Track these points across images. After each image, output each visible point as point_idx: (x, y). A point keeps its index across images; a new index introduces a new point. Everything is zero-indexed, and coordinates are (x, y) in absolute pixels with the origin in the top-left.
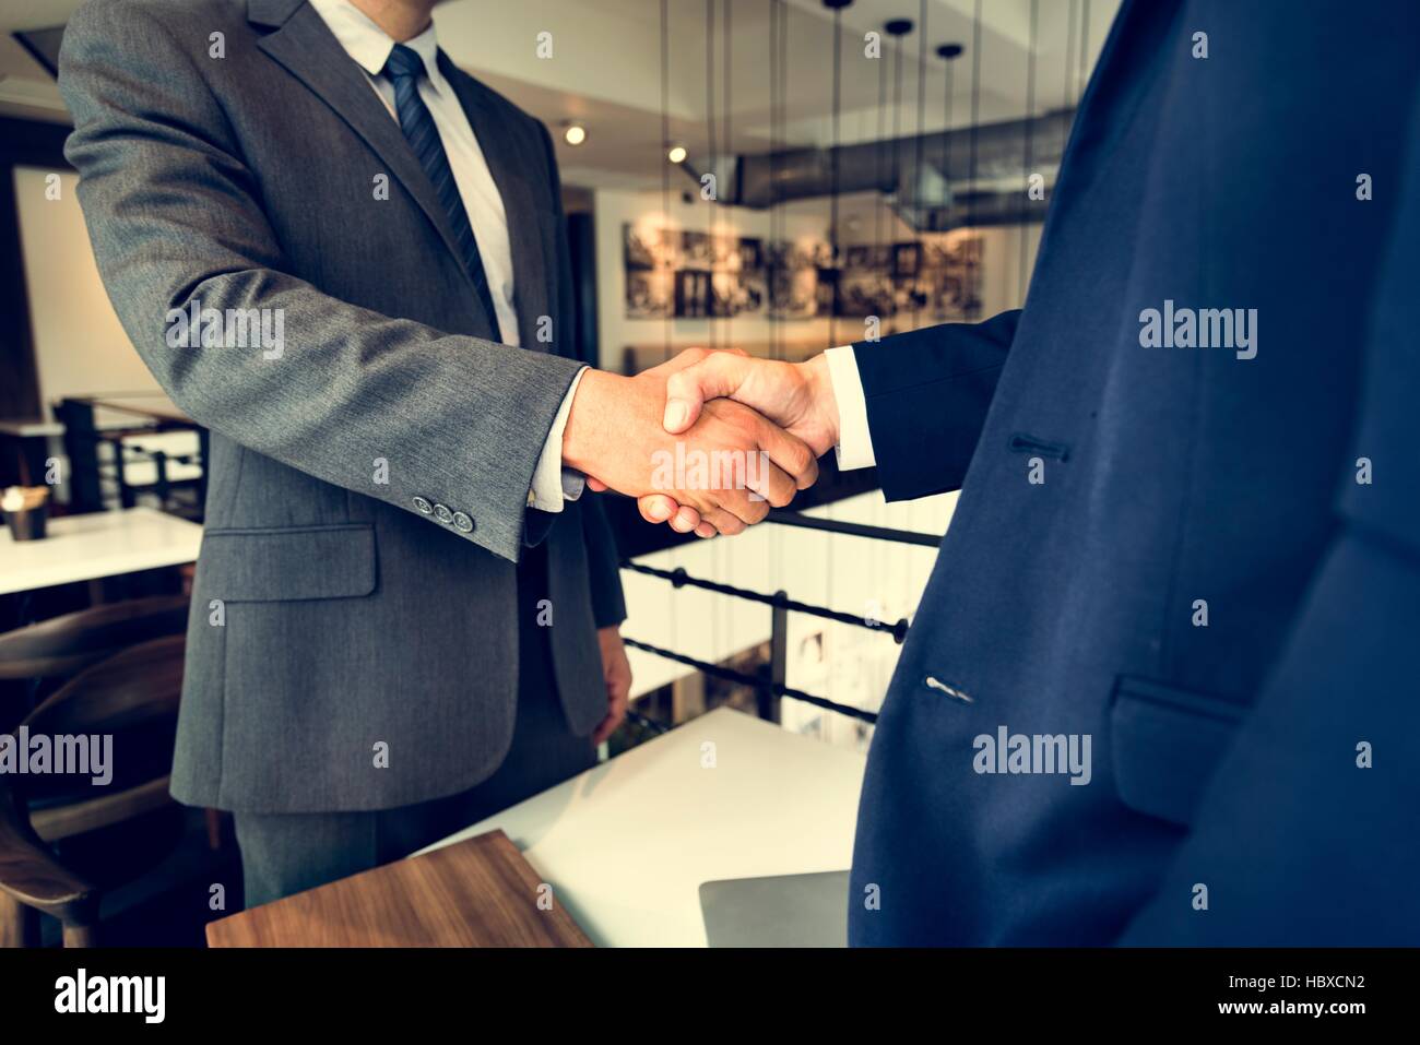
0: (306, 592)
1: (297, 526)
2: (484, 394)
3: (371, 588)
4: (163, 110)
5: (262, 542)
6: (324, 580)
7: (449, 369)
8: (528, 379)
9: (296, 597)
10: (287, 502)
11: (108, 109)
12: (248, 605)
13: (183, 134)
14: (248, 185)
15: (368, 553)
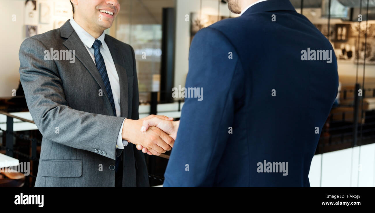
0: (66, 175)
1: (64, 160)
2: (106, 127)
3: (81, 175)
4: (44, 66)
5: (56, 163)
6: (70, 173)
7: (98, 123)
8: (114, 123)
9: (63, 176)
10: (63, 154)
11: (33, 66)
12: (52, 178)
13: (48, 73)
14: (61, 83)
15: (81, 167)
